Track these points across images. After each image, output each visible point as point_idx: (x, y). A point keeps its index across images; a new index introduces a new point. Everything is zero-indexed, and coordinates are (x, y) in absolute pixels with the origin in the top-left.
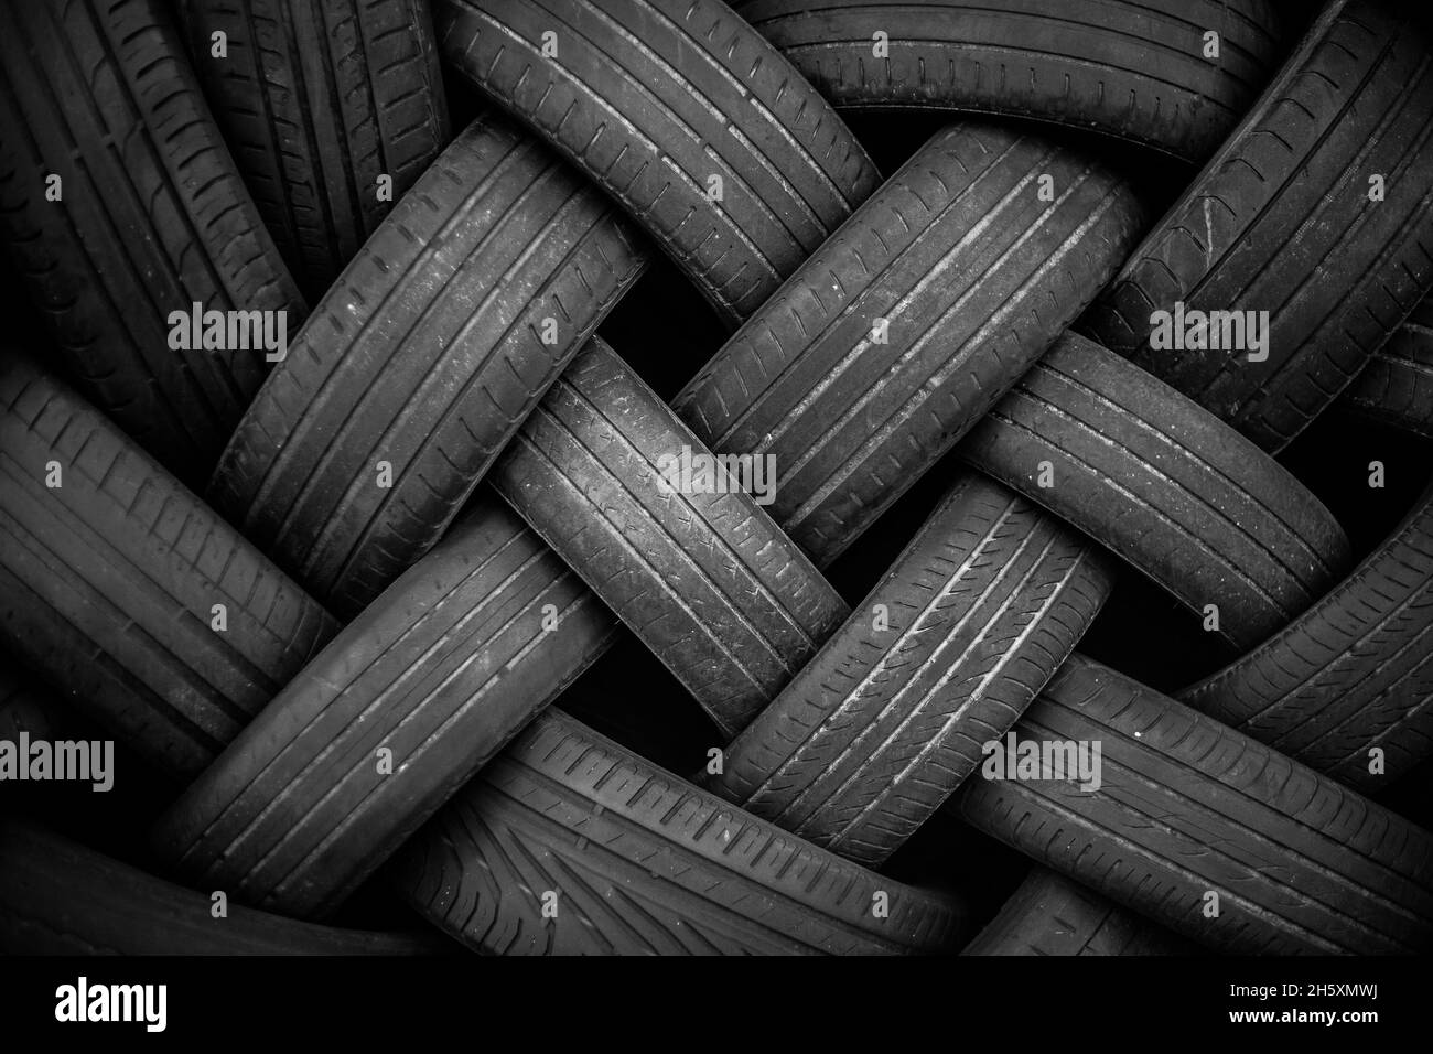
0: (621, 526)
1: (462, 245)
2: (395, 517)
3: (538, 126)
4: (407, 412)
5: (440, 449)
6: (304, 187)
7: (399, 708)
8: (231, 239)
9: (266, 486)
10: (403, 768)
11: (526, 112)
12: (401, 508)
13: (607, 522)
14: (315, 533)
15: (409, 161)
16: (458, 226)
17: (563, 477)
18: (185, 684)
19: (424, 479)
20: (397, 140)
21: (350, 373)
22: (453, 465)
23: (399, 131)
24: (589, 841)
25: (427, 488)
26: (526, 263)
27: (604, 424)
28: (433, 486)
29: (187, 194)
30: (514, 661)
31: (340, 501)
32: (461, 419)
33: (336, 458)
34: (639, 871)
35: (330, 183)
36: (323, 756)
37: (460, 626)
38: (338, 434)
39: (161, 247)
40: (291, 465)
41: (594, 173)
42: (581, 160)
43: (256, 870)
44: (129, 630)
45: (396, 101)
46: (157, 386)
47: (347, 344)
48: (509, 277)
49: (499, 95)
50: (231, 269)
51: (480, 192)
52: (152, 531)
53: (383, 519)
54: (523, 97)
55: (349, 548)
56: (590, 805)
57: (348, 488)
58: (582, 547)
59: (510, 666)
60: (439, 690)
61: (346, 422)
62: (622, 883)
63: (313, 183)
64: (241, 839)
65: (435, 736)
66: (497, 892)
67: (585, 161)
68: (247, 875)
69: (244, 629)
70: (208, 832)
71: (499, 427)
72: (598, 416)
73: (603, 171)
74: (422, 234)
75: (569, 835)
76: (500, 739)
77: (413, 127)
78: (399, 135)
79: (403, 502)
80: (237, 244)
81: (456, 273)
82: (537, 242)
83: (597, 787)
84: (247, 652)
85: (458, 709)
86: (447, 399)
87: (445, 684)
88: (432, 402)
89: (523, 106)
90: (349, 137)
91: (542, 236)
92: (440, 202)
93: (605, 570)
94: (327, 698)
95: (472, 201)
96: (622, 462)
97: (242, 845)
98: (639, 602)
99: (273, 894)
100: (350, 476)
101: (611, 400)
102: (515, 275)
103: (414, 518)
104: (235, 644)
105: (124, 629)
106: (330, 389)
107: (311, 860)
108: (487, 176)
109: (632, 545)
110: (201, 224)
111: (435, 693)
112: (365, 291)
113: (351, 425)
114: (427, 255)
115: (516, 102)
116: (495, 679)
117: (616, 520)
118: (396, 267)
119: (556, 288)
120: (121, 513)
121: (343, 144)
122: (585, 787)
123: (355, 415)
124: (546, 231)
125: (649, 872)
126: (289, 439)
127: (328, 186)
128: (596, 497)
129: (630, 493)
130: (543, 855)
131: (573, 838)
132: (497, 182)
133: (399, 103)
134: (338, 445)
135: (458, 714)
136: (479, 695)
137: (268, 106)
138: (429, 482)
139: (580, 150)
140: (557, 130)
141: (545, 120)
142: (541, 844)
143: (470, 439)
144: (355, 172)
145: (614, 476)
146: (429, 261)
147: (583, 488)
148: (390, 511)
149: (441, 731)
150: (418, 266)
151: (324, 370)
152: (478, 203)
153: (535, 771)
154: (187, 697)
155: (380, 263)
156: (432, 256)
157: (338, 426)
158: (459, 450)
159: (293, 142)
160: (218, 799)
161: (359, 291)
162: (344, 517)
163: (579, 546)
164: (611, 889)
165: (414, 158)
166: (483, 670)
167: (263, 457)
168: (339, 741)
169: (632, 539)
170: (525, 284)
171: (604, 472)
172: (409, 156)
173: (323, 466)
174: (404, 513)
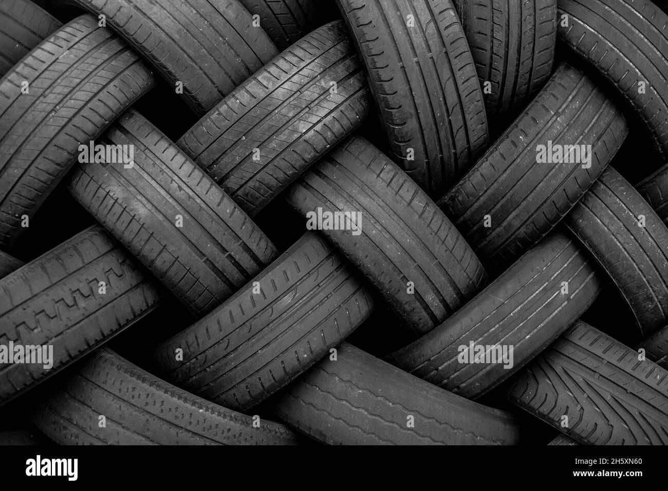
0: (622, 241)
1: (569, 116)
2: (528, 229)
3: (599, 68)
4: (541, 184)
5: (553, 202)
6: (496, 84)
7: (528, 311)
8: (473, 103)
9: (469, 211)
10: (527, 337)
11: (594, 61)
12: (532, 225)
13: (616, 240)
14: (488, 233)
15: (540, 77)
16: (566, 107)
17: (597, 219)
18: (432, 293)
19: (544, 214)
20: (538, 68)
21: (518, 165)
22: (558, 209)
23: (540, 64)
24: (601, 375)
25: (545, 218)
26: (593, 126)
27: (615, 198)
28: (548, 217)
29: (459, 82)
30: (573, 295)
31: (504, 220)
32: (564, 190)
33: (507, 201)
34: (621, 389)
35: (507, 83)
36: (493, 329)
37: (552, 278)
38: (509, 191)
39: (446, 103)
40: (485, 203)
41: (621, 91)
42: (616, 84)
43: (452, 376)
44: (415, 267)
45: (542, 51)
46: (428, 163)
47: (519, 153)
48: (586, 131)
49: (581, 53)
50: (471, 116)
51: (573, 94)
52: (429, 225)
53: (523, 230)
54: (594, 55)
55: (503, 241)
56: (601, 360)
57: (509, 215)
58: (604, 250)
59: (572, 297)
60: (544, 305)
61: (514, 186)
62: (614, 393)
63: (500, 83)
64: (449, 362)
65: (542, 325)
66: (556, 394)
67: (618, 85)
68: (448, 378)
69: (458, 272)
70: (432, 358)
71: (578, 195)
72: (613, 195)
73: (625, 90)
74: (552, 109)
75: (591, 372)
76: (565, 328)
77: (546, 63)
78: (539, 66)
79: (533, 223)
80: (475, 105)
81: (566, 127)
82: (596, 117)
83: (604, 352)
84: (457, 282)
85: (551, 314)
86: (559, 181)
87: (546, 303)
88: (553, 182)
89: (593, 59)
90: (521, 64)
91: (598, 115)
92: (559, 96)
93: (613, 260)
94: (497, 304)
95: (571, 97)
96: (624, 215)
97: (449, 365)
98: (625, 275)
99: (458, 387)
100: (512, 210)
101: (618, 188)
102: (589, 131)
103: (537, 231)
104: (453, 277)
105: (413, 267)
106: (508, 172)
107: (481, 373)
108: (575, 87)
109: (626, 250)
110: (463, 95)
111: (543, 306)
112: (527, 131)
113: (516, 187)
114: (554, 118)
115: (590, 56)
116: (566, 303)
117: (620, 239)
118: (541, 122)
119: (604, 138)
120: (417, 216)
121: (517, 67)
122: (599, 352)
123: (518, 184)
124: (599, 113)
125: (626, 390)
126: (486, 191)
127: (506, 84)
128: (612, 228)
129: (626, 228)
130: (579, 380)
131: (593, 373)
132: (579, 89)
133: (543, 52)
134: (508, 196)
135: (552, 316)
136: (560, 308)
137: (492, 48)
138: (547, 216)
139: (617, 80)
140: (608, 70)
141: (603, 66)
142: (578, 375)
143: (566, 198)
144: (519, 80)
145: (620, 220)
146: (555, 121)
147: (606, 224)
148: (526, 226)
149: (544, 322)
150: (550, 122)
151: (507, 163)
152: (573, 98)
153: (574, 343)
154: (432, 299)
155: (534, 119)
156: (556, 119)
157: (510, 188)
158: (561, 203)
159: (498, 64)
160: (441, 344)
161: (524, 130)
162: (505, 227)
163: (602, 249)
164: (610, 396)
165: (542, 76)
166: (562, 298)
167: (471, 198)
168: (501, 323)
169: (626, 248)
170: (593, 135)
171: (615, 218)
172: (540, 75)
173: (500, 204)
174: (533, 228)
